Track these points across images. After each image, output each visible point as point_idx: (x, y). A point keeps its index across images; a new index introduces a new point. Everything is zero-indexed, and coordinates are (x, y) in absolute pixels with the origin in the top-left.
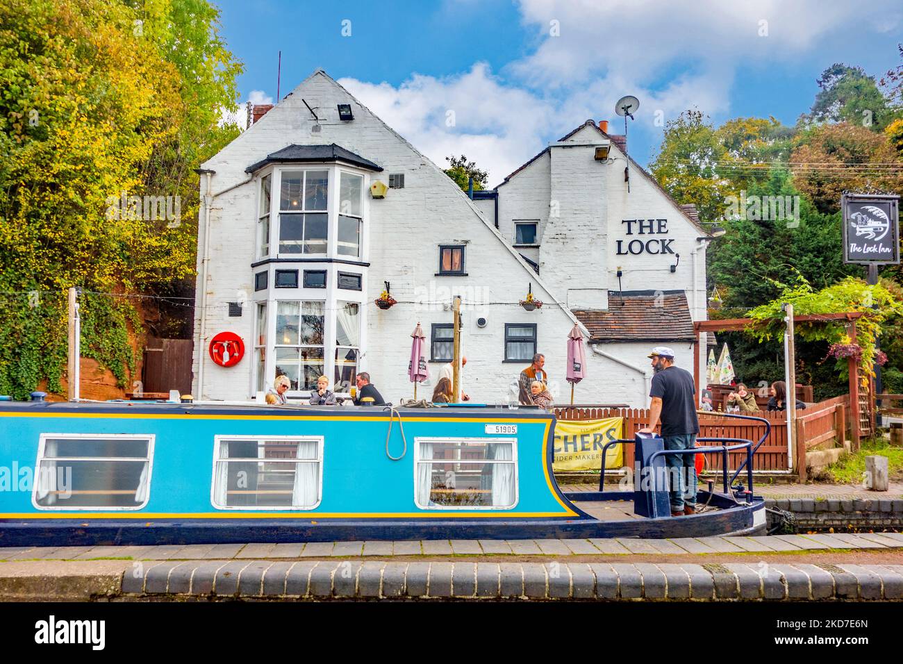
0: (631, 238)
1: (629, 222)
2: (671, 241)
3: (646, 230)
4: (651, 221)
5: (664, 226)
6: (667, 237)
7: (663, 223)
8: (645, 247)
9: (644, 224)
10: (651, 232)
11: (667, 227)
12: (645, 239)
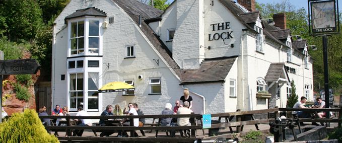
0: (214, 32)
1: (213, 25)
2: (231, 32)
3: (221, 28)
4: (223, 23)
5: (229, 25)
6: (230, 30)
7: (228, 24)
8: (220, 36)
9: (220, 25)
10: (223, 29)
11: (230, 26)
12: (220, 32)
